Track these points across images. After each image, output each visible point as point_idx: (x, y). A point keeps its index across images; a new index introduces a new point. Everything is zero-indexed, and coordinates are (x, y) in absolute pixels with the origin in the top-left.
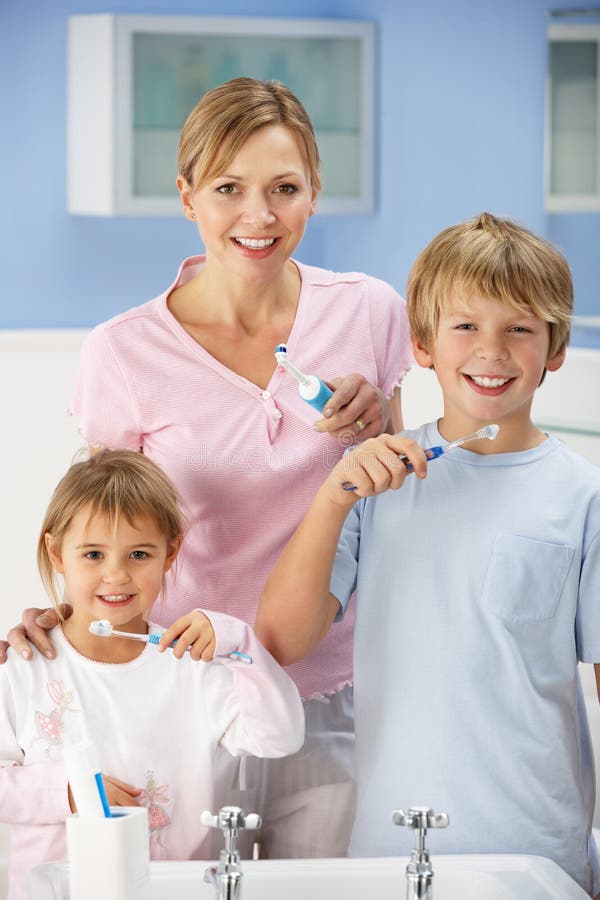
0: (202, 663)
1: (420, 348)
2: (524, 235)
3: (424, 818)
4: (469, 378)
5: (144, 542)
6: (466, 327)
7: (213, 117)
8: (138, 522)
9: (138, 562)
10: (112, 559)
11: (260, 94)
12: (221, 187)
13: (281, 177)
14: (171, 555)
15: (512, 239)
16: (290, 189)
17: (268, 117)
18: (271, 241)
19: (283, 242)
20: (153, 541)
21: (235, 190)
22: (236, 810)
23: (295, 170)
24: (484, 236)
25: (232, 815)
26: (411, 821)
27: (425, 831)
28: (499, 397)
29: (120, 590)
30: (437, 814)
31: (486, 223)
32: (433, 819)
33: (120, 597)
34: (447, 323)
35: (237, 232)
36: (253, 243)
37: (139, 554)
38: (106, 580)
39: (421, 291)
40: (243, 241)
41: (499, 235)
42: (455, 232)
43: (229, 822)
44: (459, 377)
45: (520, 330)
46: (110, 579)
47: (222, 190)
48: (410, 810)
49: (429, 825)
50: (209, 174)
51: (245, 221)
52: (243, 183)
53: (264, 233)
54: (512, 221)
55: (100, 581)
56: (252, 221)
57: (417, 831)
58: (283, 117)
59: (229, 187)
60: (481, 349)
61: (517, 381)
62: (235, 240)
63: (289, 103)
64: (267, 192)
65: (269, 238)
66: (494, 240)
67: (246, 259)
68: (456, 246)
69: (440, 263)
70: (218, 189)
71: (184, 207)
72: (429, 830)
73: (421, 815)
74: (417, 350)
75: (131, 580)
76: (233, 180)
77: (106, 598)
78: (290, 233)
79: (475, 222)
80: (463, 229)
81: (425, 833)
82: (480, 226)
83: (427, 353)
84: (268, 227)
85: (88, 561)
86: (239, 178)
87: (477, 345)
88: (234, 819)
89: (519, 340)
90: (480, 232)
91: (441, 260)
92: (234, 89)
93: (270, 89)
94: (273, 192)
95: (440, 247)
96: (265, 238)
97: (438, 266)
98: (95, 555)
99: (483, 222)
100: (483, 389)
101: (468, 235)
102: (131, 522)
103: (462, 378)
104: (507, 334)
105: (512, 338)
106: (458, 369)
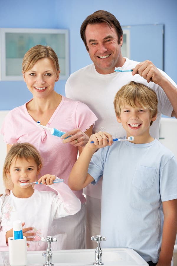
1: (118, 118)
3: (100, 238)
4: (130, 125)
5: (31, 166)
6: (128, 111)
7: (29, 56)
8: (29, 160)
9: (29, 171)
10: (23, 170)
11: (43, 50)
12: (31, 74)
13: (46, 72)
14: (38, 170)
15: (138, 87)
16: (49, 75)
17: (43, 56)
18: (44, 88)
19: (48, 88)
20: (33, 166)
21: (35, 75)
22: (51, 237)
23: (50, 70)
24: (131, 87)
25: (50, 238)
26: (96, 239)
27: (100, 242)
28: (138, 130)
29: (25, 179)
30: (103, 237)
32: (102, 239)
33: (25, 181)
34: (123, 110)
35: (35, 85)
36: (39, 89)
37: (29, 169)
38: (21, 176)
40: (37, 88)
41: (134, 86)
43: (49, 240)
45: (141, 111)
46: (22, 176)
47: (31, 75)
49: (101, 240)
50: (27, 70)
51: (37, 83)
52: (36, 73)
53: (42, 86)
55: (20, 177)
56: (39, 83)
57: (98, 242)
58: (47, 56)
59: (33, 74)
60: (131, 117)
61: (142, 125)
62: (35, 87)
63: (50, 52)
64: (43, 75)
65: (44, 87)
66: (133, 88)
67: (38, 92)
69: (120, 95)
70: (30, 74)
71: (24, 78)
72: (101, 242)
73: (99, 238)
75: (28, 176)
76: (34, 72)
77: (22, 181)
78: (50, 86)
79: (129, 84)
84: (43, 84)
85: (16, 172)
86: (35, 72)
88: (50, 239)
89: (141, 114)
90: (130, 86)
92: (36, 48)
93: (46, 48)
94: (45, 75)
96: (42, 87)
98: (18, 170)
100: (133, 128)
102: (27, 160)
103: (128, 125)
104: (138, 112)
105: (140, 113)
106: (126, 123)
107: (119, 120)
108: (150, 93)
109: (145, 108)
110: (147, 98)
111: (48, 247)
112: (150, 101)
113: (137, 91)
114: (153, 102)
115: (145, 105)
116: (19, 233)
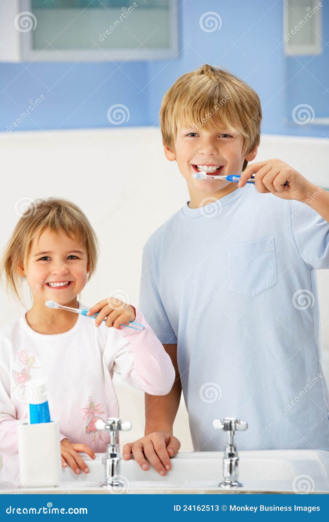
0: (113, 329)
1: (168, 149)
2: (230, 78)
3: (233, 424)
4: (195, 167)
5: (76, 249)
6: (193, 135)
9: (72, 262)
15: (220, 80)
20: (80, 249)
24: (205, 78)
26: (224, 426)
27: (234, 432)
29: (63, 279)
31: (207, 70)
33: (62, 284)
34: (181, 133)
37: (72, 257)
39: (167, 114)
41: (213, 78)
42: (188, 76)
44: (190, 167)
45: (226, 136)
46: (56, 272)
48: (224, 420)
49: (236, 429)
54: (224, 70)
55: (50, 273)
57: (229, 432)
60: (201, 148)
61: (224, 168)
66: (210, 82)
68: (187, 85)
69: (177, 95)
72: (236, 432)
73: (231, 423)
74: (167, 150)
79: (200, 70)
80: (192, 75)
81: (234, 434)
82: (202, 72)
83: (172, 152)
85: (42, 263)
87: (199, 146)
89: (225, 143)
90: (203, 76)
91: (178, 94)
95: (178, 86)
97: (177, 97)
98: (46, 259)
99: (205, 69)
101: (195, 78)
102: (68, 235)
103: (192, 167)
104: (218, 138)
105: (221, 141)
106: (188, 162)
107: (171, 155)
108: (247, 96)
109: (232, 130)
110: (239, 106)
111: (109, 442)
112: (244, 115)
113: (218, 87)
114: (250, 117)
115: (232, 123)
116: (41, 408)
